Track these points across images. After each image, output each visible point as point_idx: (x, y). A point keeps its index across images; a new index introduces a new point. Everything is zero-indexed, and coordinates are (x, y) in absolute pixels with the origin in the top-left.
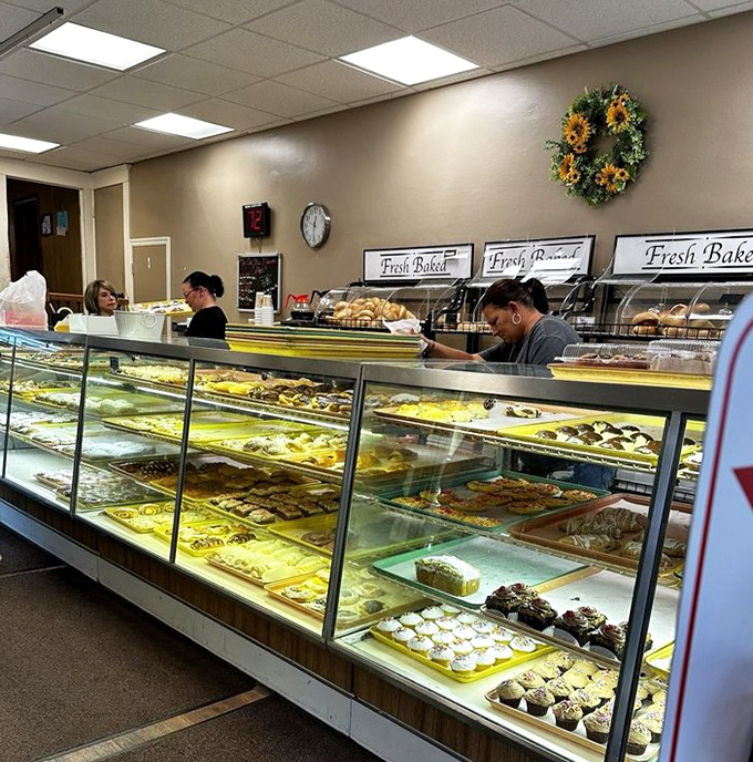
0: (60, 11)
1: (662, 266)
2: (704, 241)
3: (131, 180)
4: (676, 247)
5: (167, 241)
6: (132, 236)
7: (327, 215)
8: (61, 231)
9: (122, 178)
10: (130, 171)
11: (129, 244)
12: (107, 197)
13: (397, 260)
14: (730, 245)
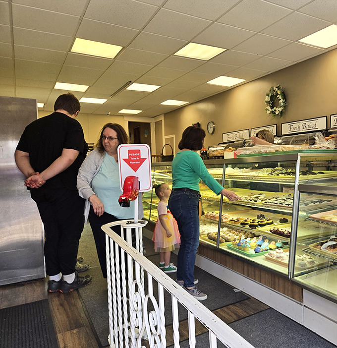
0: (131, 82)
1: (293, 131)
2: (302, 123)
3: (164, 119)
4: (295, 125)
5: (174, 136)
6: (165, 136)
7: (214, 124)
8: (146, 136)
9: (162, 118)
10: (164, 116)
11: (164, 138)
12: (158, 124)
13: (231, 136)
14: (308, 123)
